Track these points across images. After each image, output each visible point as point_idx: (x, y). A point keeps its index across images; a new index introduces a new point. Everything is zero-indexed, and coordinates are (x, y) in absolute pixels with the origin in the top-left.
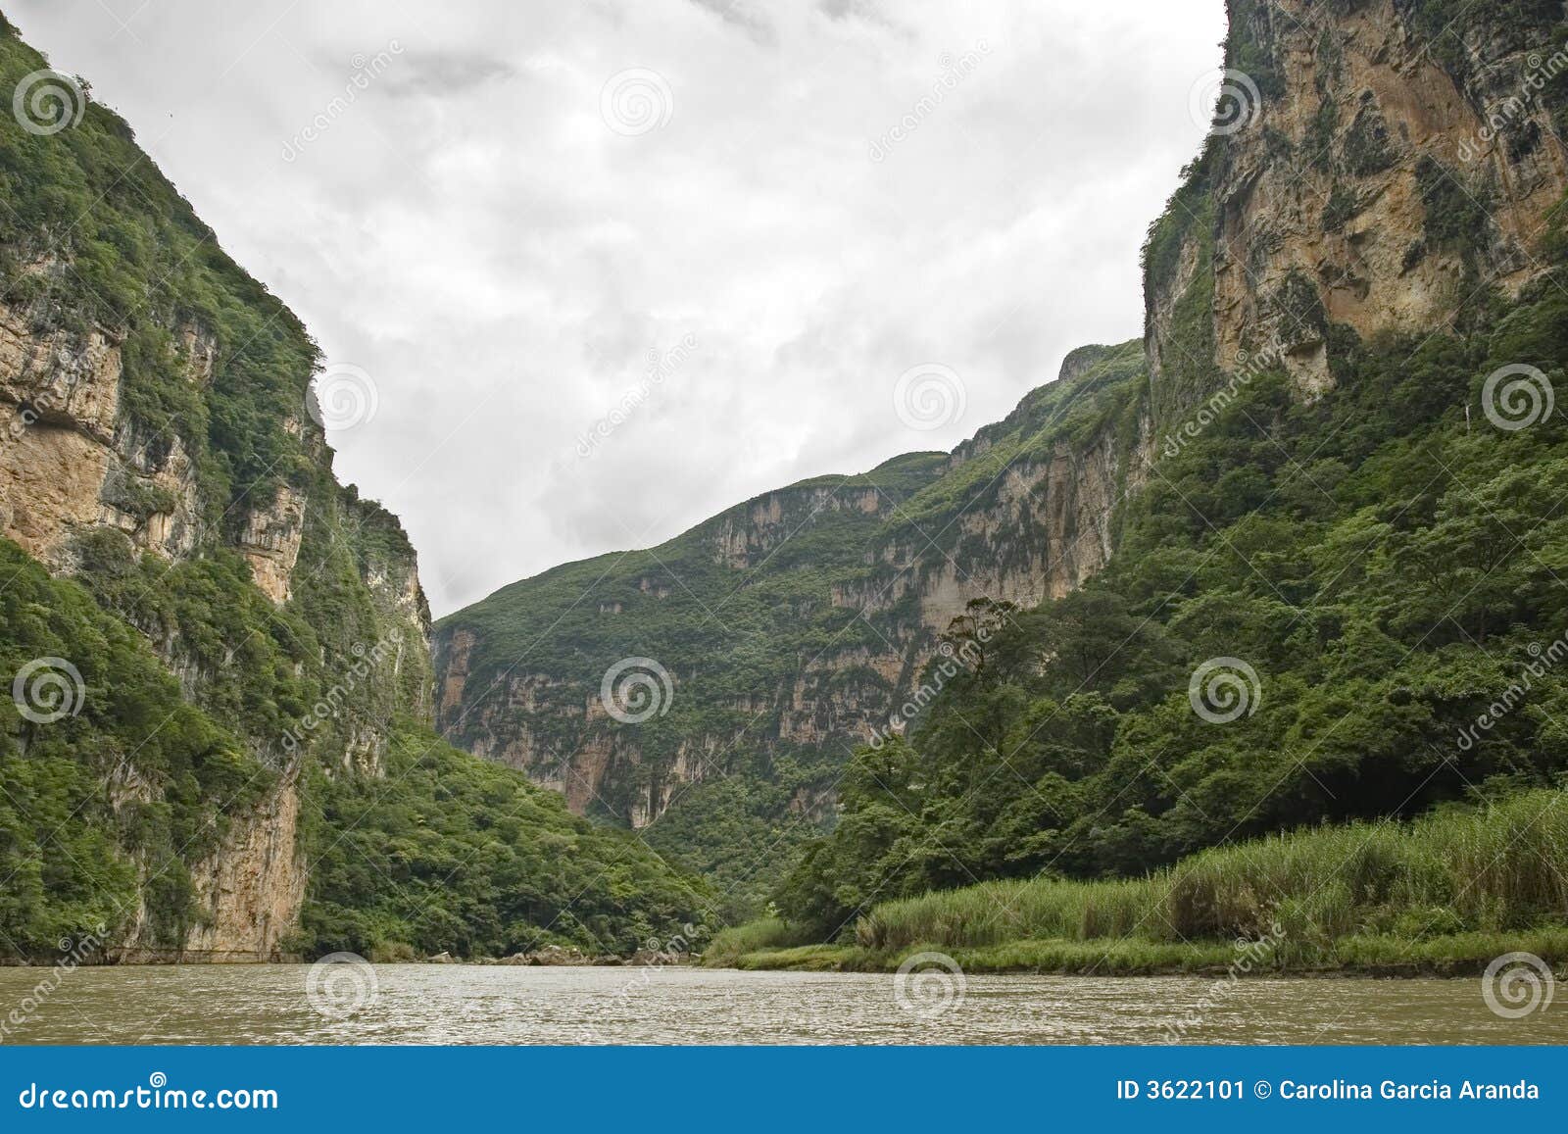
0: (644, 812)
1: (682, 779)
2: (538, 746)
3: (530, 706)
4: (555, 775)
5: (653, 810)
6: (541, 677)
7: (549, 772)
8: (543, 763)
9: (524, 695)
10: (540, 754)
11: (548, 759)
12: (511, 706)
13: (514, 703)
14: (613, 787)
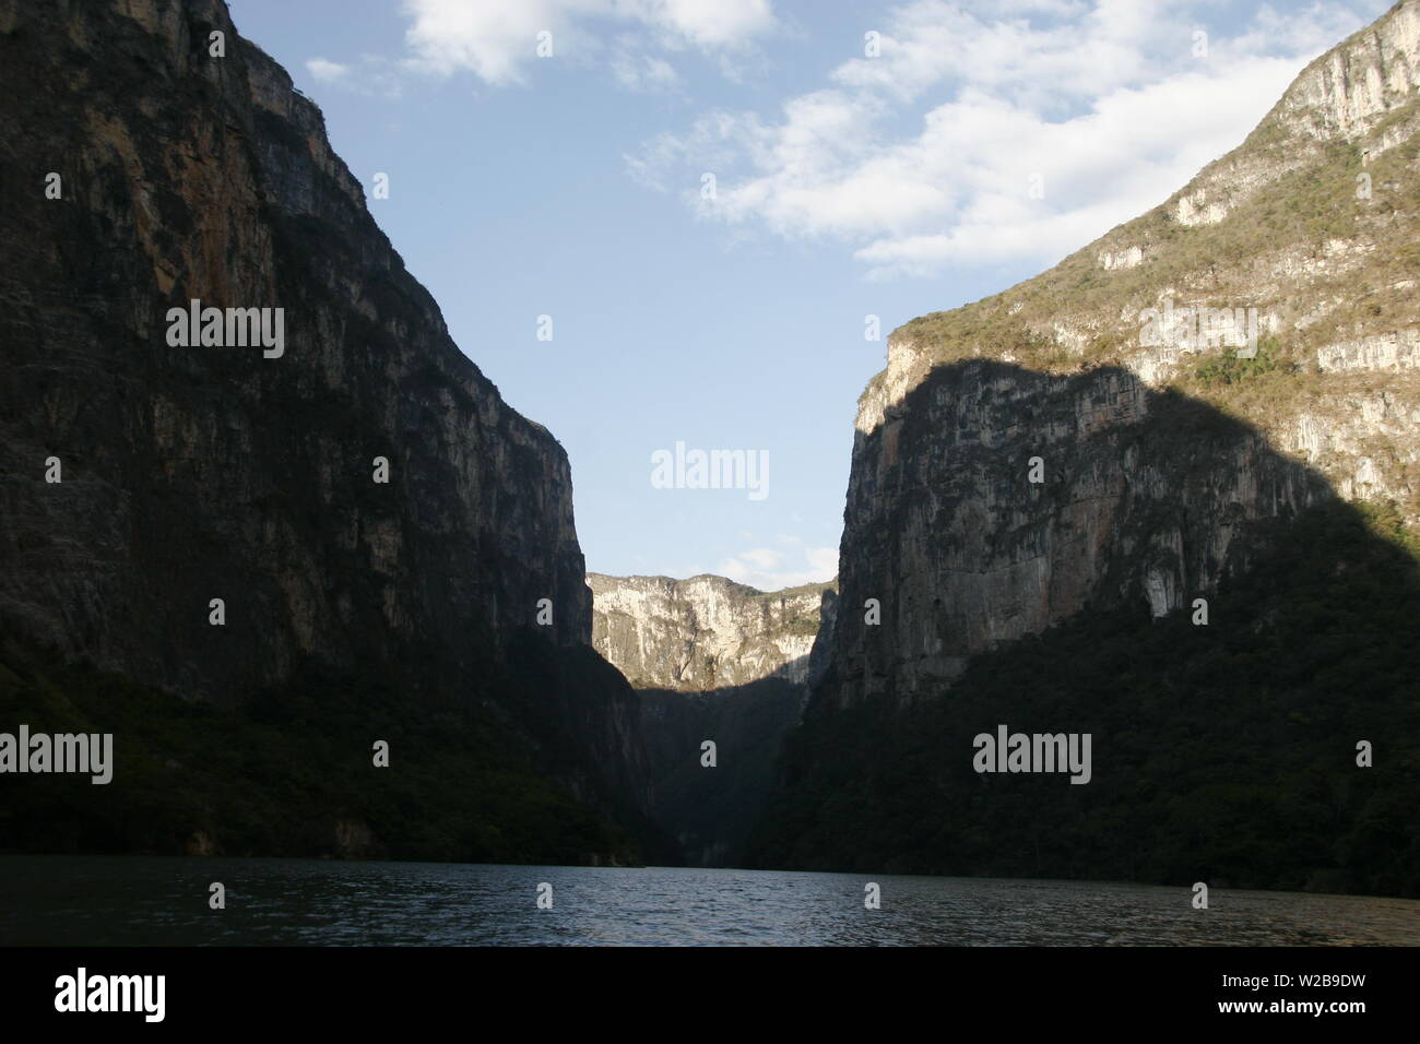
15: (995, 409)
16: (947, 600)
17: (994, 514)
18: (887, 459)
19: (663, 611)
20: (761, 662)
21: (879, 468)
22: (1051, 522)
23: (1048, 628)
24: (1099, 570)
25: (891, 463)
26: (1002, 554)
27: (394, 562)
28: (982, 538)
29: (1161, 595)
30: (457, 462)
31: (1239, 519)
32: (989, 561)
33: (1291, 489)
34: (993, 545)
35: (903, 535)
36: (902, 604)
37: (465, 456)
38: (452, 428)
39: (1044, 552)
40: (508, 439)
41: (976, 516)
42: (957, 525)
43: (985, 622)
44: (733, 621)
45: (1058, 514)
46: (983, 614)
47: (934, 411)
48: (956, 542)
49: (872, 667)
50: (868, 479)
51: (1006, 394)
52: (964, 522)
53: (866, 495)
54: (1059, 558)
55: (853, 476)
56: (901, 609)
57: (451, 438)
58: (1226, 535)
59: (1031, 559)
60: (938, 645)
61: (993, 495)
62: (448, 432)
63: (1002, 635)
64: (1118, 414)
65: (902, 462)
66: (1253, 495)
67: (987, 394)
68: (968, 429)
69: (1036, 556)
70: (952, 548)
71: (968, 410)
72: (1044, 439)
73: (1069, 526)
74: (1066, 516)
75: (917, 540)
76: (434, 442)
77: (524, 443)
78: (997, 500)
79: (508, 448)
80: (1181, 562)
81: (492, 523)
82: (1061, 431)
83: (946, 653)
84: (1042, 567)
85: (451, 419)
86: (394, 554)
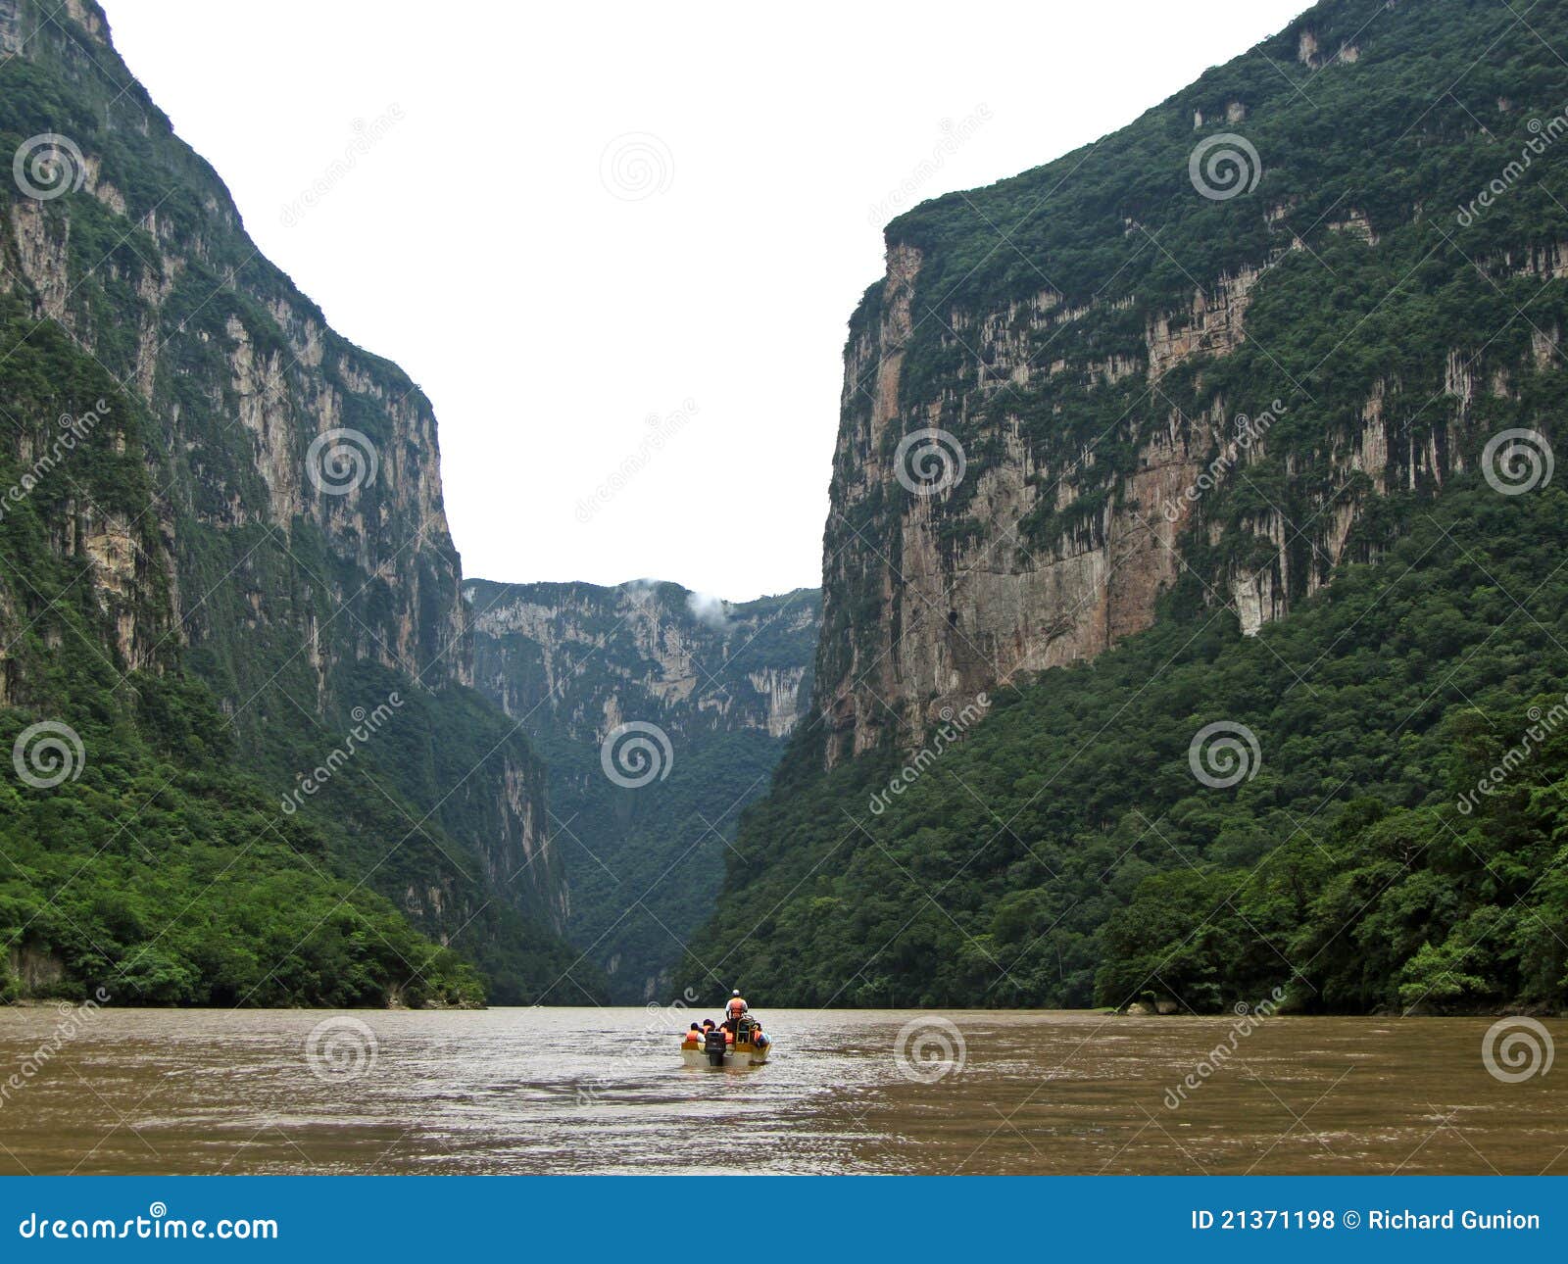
0: (1267, 588)
1: (1380, 489)
2: (1044, 473)
3: (1022, 375)
4: (1084, 536)
5: (1299, 581)
6: (1045, 302)
7: (1070, 530)
8: (1060, 508)
9: (1007, 354)
10: (1047, 490)
11: (1067, 496)
12: (985, 386)
13: (990, 376)
14: (1214, 542)
15: (1034, 337)
16: (967, 614)
17: (1032, 490)
18: (885, 409)
19: (582, 635)
20: (727, 706)
21: (875, 421)
22: (1112, 500)
23: (1106, 653)
24: (1176, 566)
25: (890, 415)
26: (1043, 549)
27: (131, 575)
28: (1015, 524)
29: (1254, 604)
30: (254, 422)
31: (1363, 496)
32: (1023, 560)
33: (1434, 452)
34: (1030, 534)
35: (905, 520)
36: (904, 618)
37: (266, 414)
38: (245, 371)
39: (1101, 543)
40: (338, 385)
41: (1005, 490)
42: (979, 508)
43: (1019, 645)
44: (686, 647)
45: (1120, 490)
46: (1017, 632)
47: (949, 339)
48: (979, 532)
49: (867, 712)
50: (859, 438)
51: (1050, 315)
52: (990, 501)
53: (857, 462)
54: (1121, 552)
55: (842, 434)
56: (904, 626)
57: (243, 386)
58: (1345, 519)
59: (1082, 553)
60: (954, 680)
61: (1030, 461)
62: (238, 378)
63: (1045, 663)
64: (1205, 342)
65: (905, 416)
66: (1382, 459)
67: (1024, 315)
68: (995, 365)
69: (1090, 549)
70: (972, 539)
71: (996, 338)
72: (1103, 381)
73: (1135, 506)
74: (1132, 492)
75: (923, 528)
76: (218, 393)
77: (362, 390)
78: (1036, 469)
79: (338, 397)
80: (1282, 557)
81: (314, 509)
82: (1126, 369)
83: (967, 692)
84: (1097, 564)
85: (243, 359)
86: (131, 565)
